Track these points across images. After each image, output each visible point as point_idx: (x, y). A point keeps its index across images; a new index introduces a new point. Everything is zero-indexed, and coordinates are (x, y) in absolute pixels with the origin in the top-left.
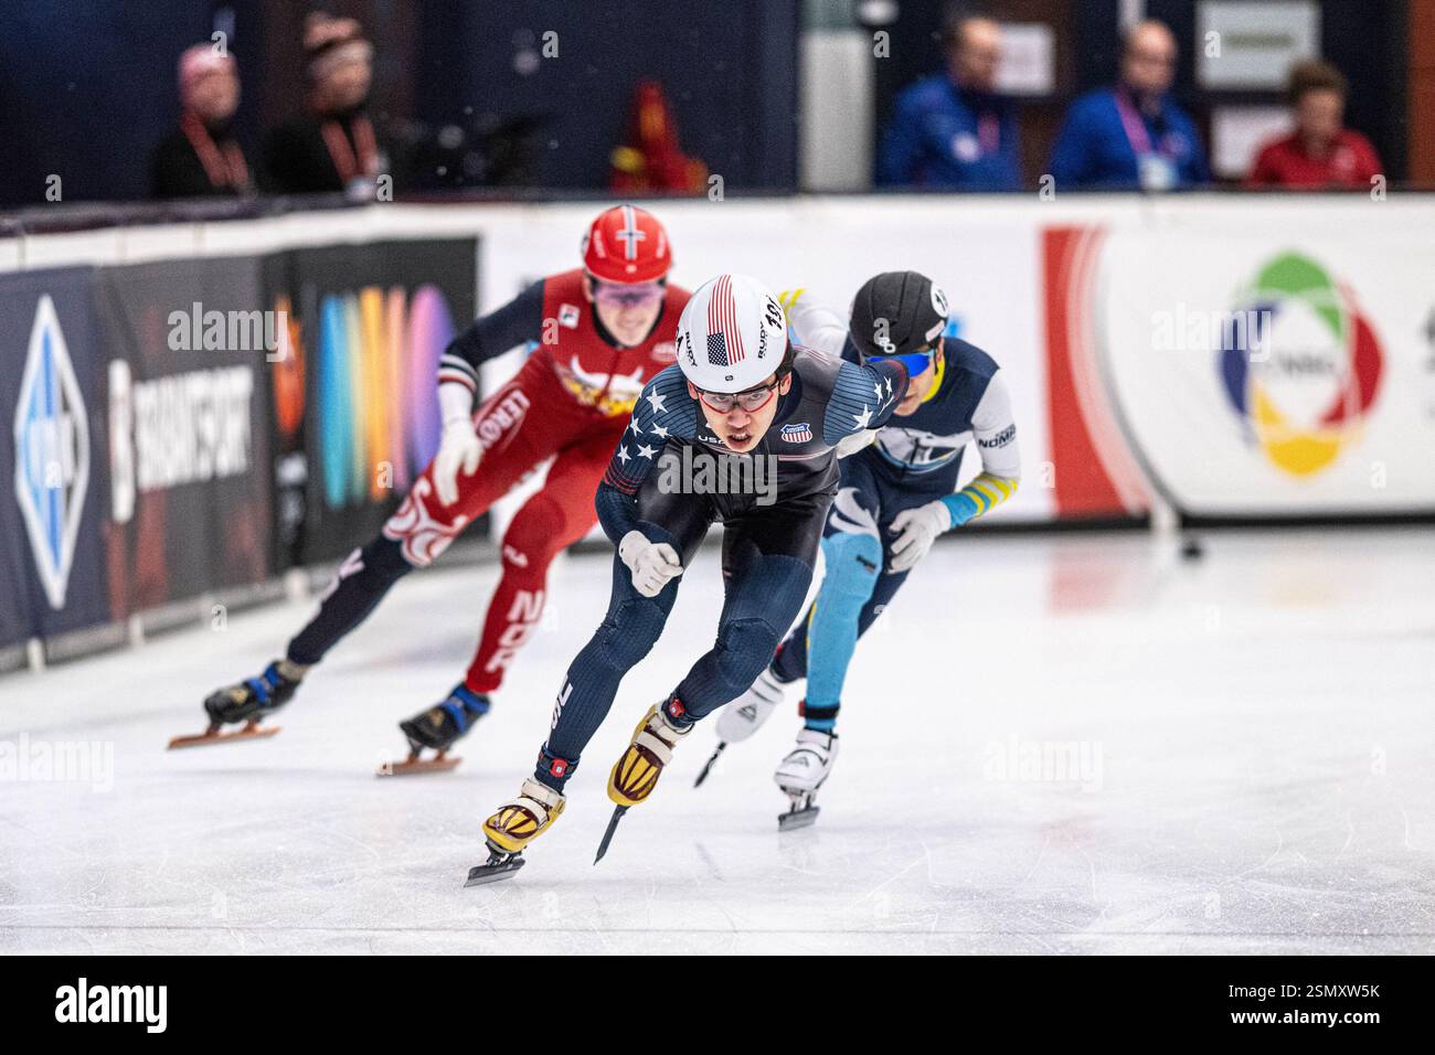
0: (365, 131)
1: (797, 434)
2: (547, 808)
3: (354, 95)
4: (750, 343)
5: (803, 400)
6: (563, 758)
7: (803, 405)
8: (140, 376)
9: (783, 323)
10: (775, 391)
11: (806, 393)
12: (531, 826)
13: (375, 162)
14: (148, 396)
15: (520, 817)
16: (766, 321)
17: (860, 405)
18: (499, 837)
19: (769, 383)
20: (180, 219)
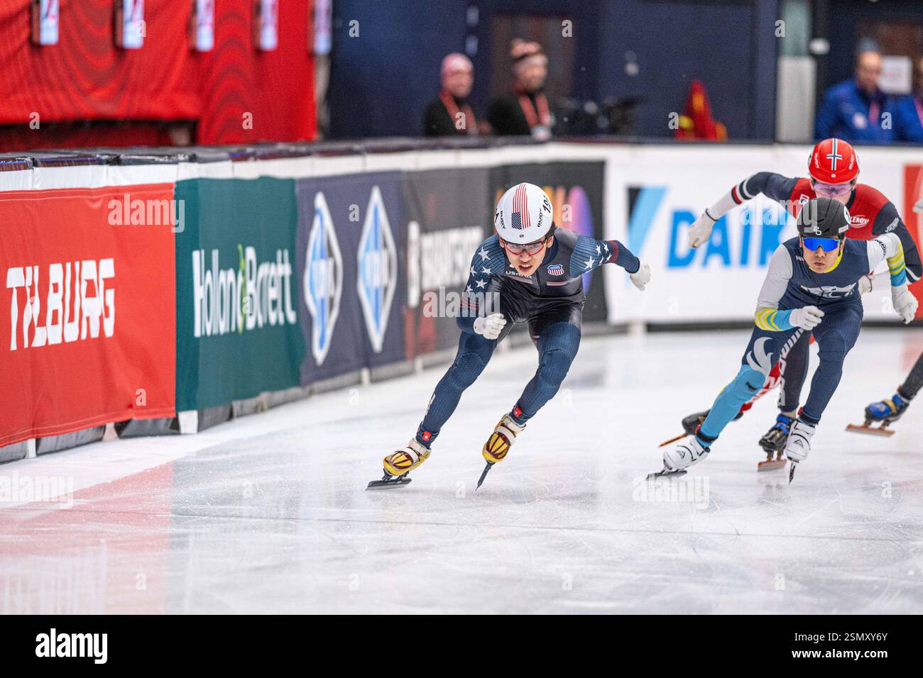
0: (542, 102)
1: (556, 270)
2: (419, 455)
3: (536, 84)
4: (534, 219)
5: (559, 253)
6: (429, 431)
7: (559, 254)
8: (424, 230)
9: (551, 210)
10: (545, 244)
11: (561, 248)
12: (409, 463)
13: (548, 119)
14: (429, 241)
15: (403, 458)
16: (543, 208)
17: (587, 256)
18: (391, 469)
19: (542, 240)
20: (448, 148)
